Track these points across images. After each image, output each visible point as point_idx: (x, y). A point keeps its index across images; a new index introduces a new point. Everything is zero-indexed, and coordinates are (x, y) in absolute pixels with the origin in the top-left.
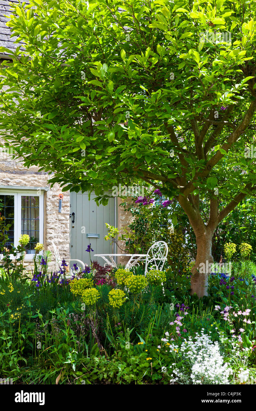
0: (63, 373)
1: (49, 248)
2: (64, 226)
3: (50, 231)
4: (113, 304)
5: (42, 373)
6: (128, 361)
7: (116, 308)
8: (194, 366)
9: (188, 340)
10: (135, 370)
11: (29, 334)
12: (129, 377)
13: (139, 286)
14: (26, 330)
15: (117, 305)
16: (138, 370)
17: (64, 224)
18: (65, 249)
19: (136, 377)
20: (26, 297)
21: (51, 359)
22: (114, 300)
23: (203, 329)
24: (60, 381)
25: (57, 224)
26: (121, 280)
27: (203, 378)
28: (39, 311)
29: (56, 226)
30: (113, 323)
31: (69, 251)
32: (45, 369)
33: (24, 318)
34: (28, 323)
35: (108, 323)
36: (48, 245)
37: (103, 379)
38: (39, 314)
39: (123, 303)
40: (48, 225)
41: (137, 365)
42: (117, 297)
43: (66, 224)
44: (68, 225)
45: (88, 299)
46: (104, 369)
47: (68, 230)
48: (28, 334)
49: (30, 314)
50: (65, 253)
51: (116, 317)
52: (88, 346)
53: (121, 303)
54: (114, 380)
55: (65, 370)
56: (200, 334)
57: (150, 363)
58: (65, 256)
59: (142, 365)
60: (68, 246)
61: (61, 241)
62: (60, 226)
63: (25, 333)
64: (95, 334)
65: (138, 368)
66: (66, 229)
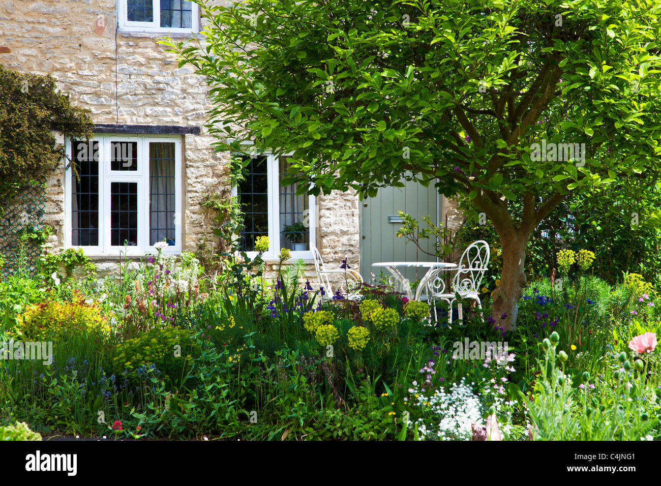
0: (292, 429)
1: (324, 241)
2: (349, 204)
3: (327, 213)
4: (353, 345)
5: (266, 429)
6: (369, 416)
7: (358, 351)
8: (442, 421)
9: (440, 392)
10: (376, 427)
11: (251, 382)
12: (369, 435)
13: (386, 322)
14: (247, 376)
15: (358, 347)
16: (379, 427)
17: (349, 201)
18: (353, 243)
19: (377, 435)
20: (246, 336)
21: (278, 412)
22: (354, 340)
23: (464, 378)
24: (287, 438)
25: (337, 202)
26: (366, 314)
27: (453, 435)
28: (262, 353)
29: (336, 204)
30: (354, 369)
31: (358, 246)
32: (271, 424)
33: (246, 361)
34: (250, 368)
35: (348, 369)
36: (322, 237)
37: (338, 436)
38: (262, 356)
39: (367, 345)
40: (323, 203)
41: (380, 421)
42: (357, 337)
43: (353, 202)
44: (357, 202)
45: (323, 338)
46: (339, 425)
47: (357, 212)
48: (249, 381)
49: (252, 356)
50: (352, 248)
51: (359, 362)
52: (323, 397)
53: (363, 343)
54: (351, 438)
55: (293, 426)
56: (458, 384)
57: (394, 418)
58: (353, 253)
59: (384, 421)
60: (357, 237)
61: (345, 229)
62: (342, 204)
63: (245, 380)
64: (331, 382)
65: (380, 424)
66: (353, 210)
